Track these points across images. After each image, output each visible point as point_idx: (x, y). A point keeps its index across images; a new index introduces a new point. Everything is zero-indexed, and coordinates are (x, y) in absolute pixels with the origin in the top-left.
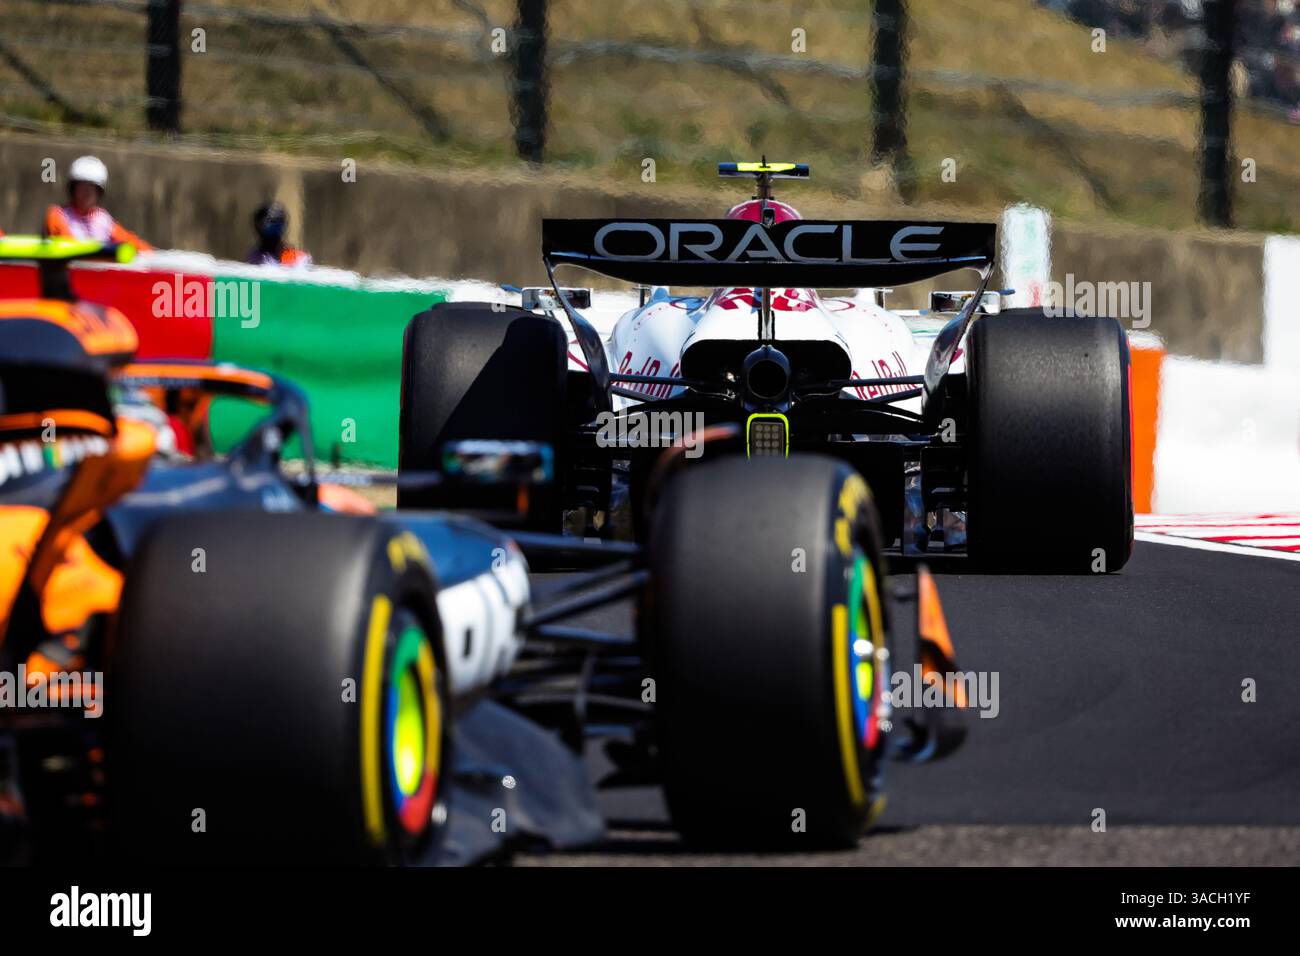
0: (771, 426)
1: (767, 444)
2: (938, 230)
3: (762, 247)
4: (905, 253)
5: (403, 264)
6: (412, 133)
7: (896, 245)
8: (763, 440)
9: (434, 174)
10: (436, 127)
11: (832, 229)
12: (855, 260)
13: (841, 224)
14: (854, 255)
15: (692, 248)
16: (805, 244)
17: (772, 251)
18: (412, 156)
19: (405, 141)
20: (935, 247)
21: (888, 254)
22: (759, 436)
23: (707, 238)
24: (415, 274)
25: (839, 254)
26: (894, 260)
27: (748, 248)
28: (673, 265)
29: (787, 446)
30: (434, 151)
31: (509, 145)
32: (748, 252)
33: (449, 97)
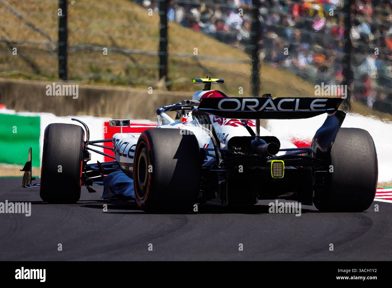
0: (279, 164)
1: (277, 170)
2: (326, 100)
3: (271, 106)
4: (315, 108)
5: (27, 108)
6: (29, 71)
7: (312, 105)
8: (276, 169)
9: (36, 83)
10: (36, 70)
11: (293, 100)
12: (299, 110)
13: (296, 98)
14: (299, 108)
15: (249, 107)
16: (284, 105)
17: (274, 108)
18: (29, 78)
19: (27, 74)
20: (324, 105)
21: (309, 108)
22: (275, 167)
23: (254, 103)
24: (31, 111)
25: (294, 108)
26: (311, 110)
27: (266, 107)
28: (243, 112)
29: (284, 171)
30: (36, 76)
31: (57, 75)
32: (266, 108)
33: (40, 61)
